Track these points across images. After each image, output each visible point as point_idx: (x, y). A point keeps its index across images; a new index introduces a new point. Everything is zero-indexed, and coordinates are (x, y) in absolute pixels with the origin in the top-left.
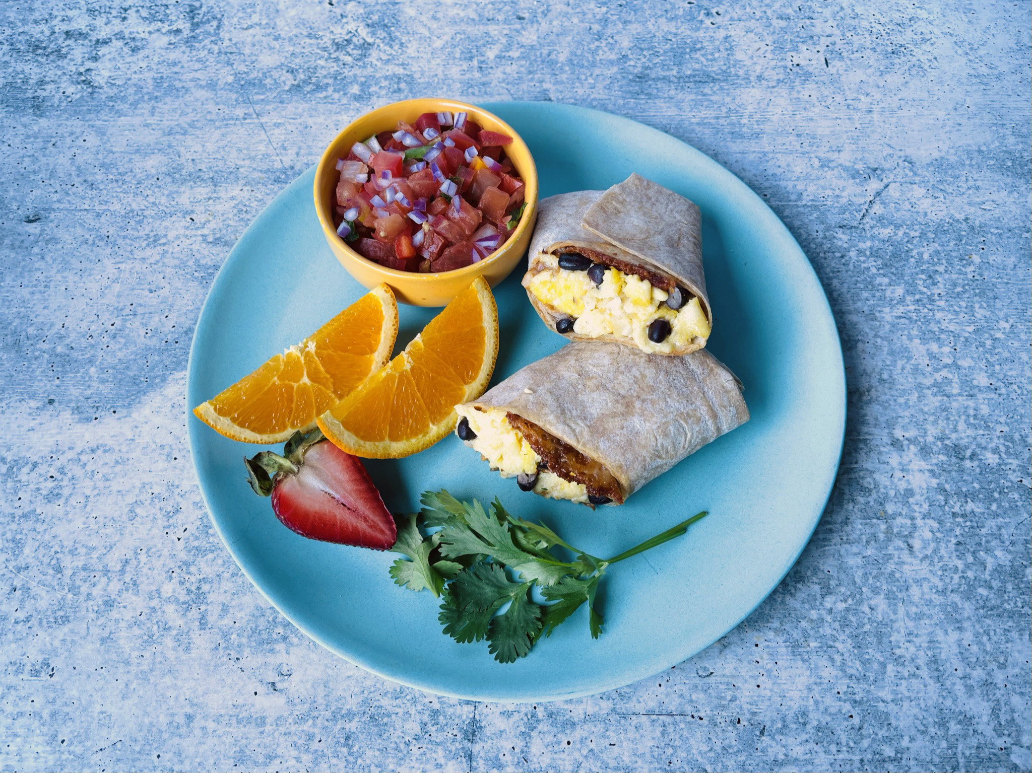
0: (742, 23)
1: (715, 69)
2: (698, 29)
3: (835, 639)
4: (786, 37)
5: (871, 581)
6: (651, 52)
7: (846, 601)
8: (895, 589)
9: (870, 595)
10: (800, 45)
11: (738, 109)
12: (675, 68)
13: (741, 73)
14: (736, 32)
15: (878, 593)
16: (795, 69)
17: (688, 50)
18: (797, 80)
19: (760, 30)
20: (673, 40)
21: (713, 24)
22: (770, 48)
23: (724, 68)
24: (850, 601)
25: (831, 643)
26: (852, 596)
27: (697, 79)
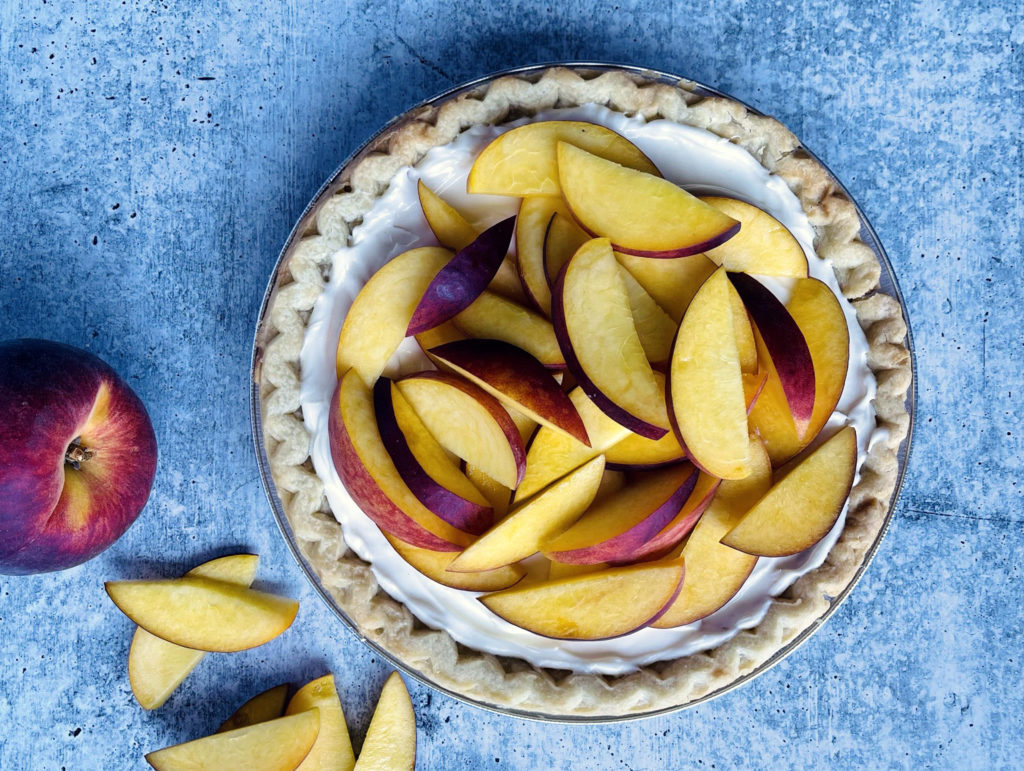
0: (135, 177)
1: (212, 221)
2: (143, 236)
3: (916, 183)
4: (161, 124)
5: (863, 141)
6: (180, 300)
7: (882, 168)
8: (870, 120)
9: (875, 144)
10: (175, 108)
11: (278, 198)
12: (208, 271)
13: (220, 189)
14: (150, 188)
15: (875, 136)
16: (216, 119)
17: (179, 252)
18: (235, 120)
19: (148, 157)
20: (160, 269)
21: (134, 215)
22: (179, 146)
23: (211, 209)
24: (882, 163)
25: (920, 187)
26: (877, 161)
27: (227, 244)
